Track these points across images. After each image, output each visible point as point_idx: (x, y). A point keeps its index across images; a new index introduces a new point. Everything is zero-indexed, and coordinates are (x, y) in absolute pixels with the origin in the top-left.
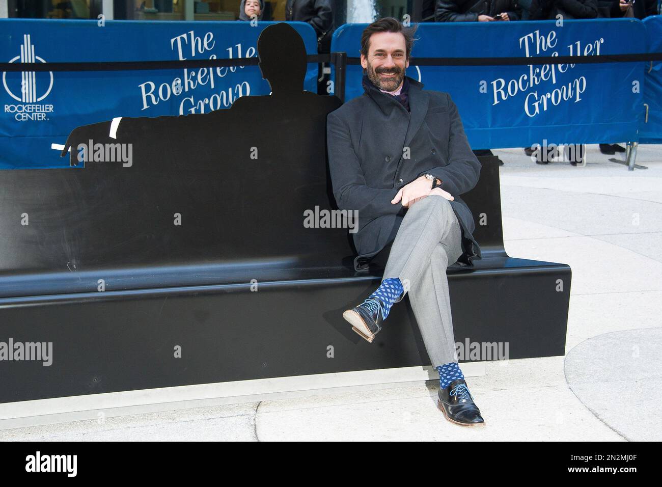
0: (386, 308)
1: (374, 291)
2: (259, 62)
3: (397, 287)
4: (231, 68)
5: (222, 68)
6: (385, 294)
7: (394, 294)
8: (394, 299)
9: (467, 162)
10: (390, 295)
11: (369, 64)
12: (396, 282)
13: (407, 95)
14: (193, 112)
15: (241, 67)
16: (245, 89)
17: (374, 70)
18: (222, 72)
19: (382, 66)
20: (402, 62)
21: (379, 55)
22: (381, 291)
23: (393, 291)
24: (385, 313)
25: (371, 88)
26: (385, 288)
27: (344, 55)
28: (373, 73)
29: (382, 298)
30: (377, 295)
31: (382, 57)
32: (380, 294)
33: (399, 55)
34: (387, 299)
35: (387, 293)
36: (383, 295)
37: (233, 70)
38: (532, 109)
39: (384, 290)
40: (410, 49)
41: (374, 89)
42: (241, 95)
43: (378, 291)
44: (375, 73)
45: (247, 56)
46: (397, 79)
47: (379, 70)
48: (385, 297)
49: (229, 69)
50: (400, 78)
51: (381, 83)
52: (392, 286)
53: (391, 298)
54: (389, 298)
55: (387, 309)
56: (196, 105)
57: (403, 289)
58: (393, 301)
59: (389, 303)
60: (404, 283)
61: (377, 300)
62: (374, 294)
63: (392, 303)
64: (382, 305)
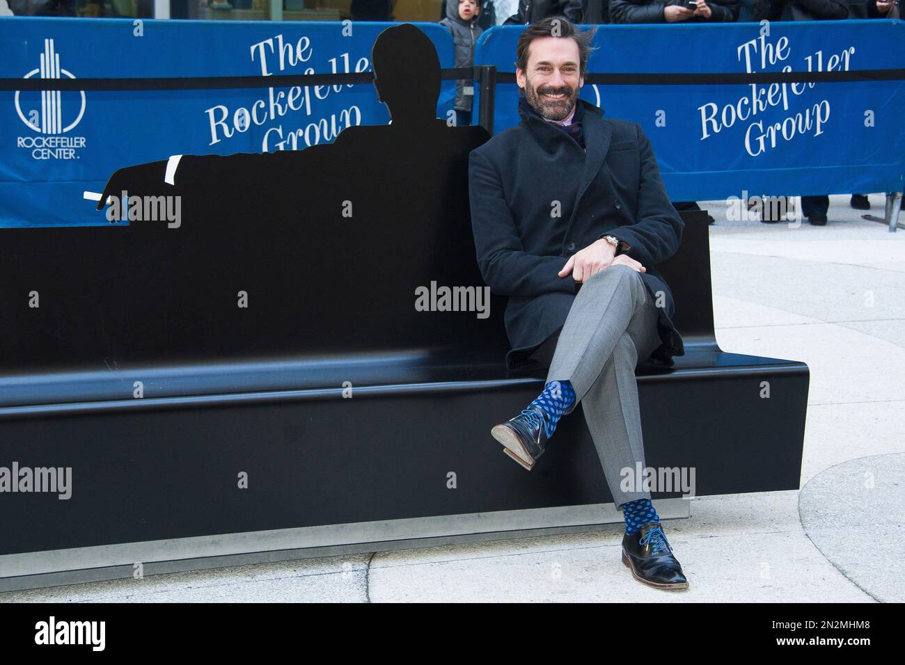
0: (552, 423)
1: (535, 398)
2: (374, 78)
3: (567, 393)
4: (335, 87)
5: (323, 86)
6: (550, 403)
7: (563, 403)
8: (563, 409)
9: (665, 219)
10: (556, 404)
11: (528, 82)
13: (580, 125)
14: (282, 148)
15: (348, 85)
16: (354, 116)
17: (535, 91)
18: (322, 93)
19: (547, 85)
20: (575, 79)
21: (542, 69)
22: (544, 399)
24: (549, 429)
25: (532, 115)
27: (493, 69)
28: (534, 94)
29: (546, 408)
30: (540, 404)
31: (547, 72)
32: (543, 402)
33: (570, 69)
34: (553, 410)
36: (547, 404)
37: (338, 89)
38: (755, 146)
39: (548, 397)
40: (586, 61)
41: (536, 117)
42: (348, 125)
43: (539, 398)
44: (536, 94)
45: (358, 70)
46: (568, 102)
47: (542, 91)
48: (549, 406)
49: (332, 89)
50: (571, 101)
51: (545, 108)
54: (554, 407)
56: (285, 138)
57: (574, 397)
58: (561, 412)
59: (555, 415)
60: (575, 386)
61: (538, 410)
62: (534, 403)
63: (559, 415)
64: (546, 418)
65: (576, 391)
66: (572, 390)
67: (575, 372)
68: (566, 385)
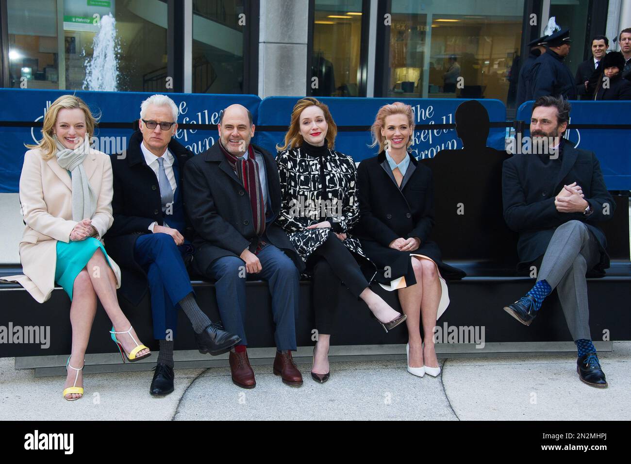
0: (538, 302)
1: (529, 290)
3: (546, 287)
4: (444, 130)
6: (537, 293)
7: (544, 292)
8: (544, 295)
10: (541, 293)
12: (545, 284)
15: (451, 130)
18: (438, 133)
22: (534, 291)
23: (543, 290)
24: (537, 307)
26: (537, 288)
29: (535, 296)
30: (531, 293)
32: (533, 292)
34: (538, 296)
35: (539, 291)
36: (535, 293)
39: (536, 290)
43: (532, 290)
48: (536, 294)
52: (542, 287)
53: (542, 295)
54: (539, 295)
55: (540, 303)
56: (419, 155)
57: (551, 289)
58: (544, 297)
59: (540, 299)
60: (550, 282)
61: (530, 297)
62: (529, 293)
63: (542, 299)
64: (535, 301)
65: (550, 285)
66: (549, 286)
67: (548, 275)
68: (544, 282)
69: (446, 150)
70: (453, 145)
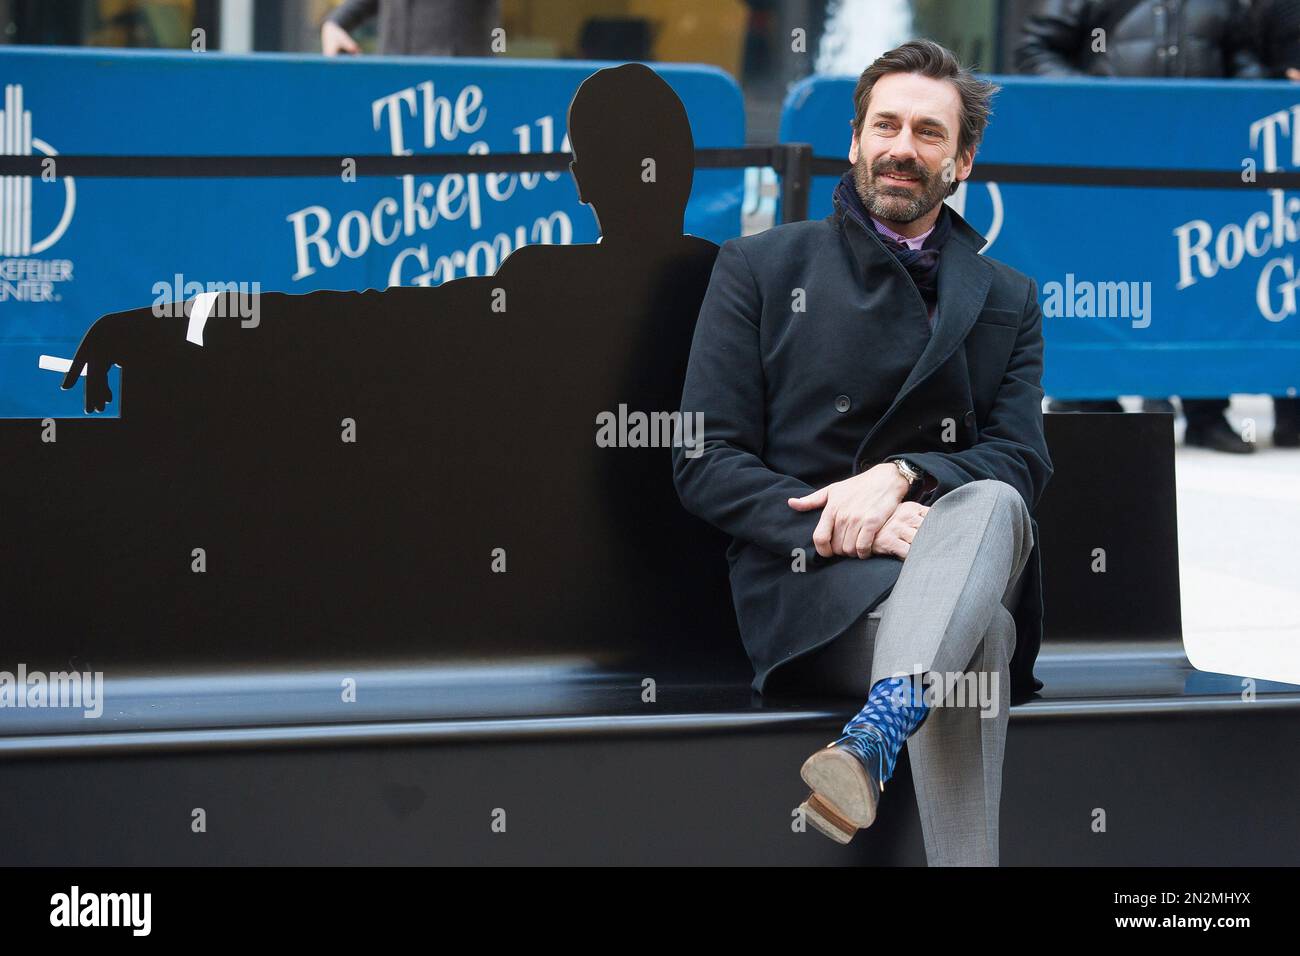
4: (525, 177)
5: (502, 176)
11: (860, 152)
15: (549, 175)
16: (558, 231)
17: (868, 167)
18: (502, 187)
19: (888, 156)
21: (884, 125)
28: (865, 174)
31: (890, 132)
33: (931, 133)
37: (530, 181)
43: (867, 711)
44: (870, 174)
56: (432, 268)
69: (534, 250)
70: (559, 229)
